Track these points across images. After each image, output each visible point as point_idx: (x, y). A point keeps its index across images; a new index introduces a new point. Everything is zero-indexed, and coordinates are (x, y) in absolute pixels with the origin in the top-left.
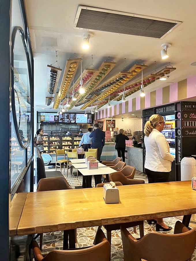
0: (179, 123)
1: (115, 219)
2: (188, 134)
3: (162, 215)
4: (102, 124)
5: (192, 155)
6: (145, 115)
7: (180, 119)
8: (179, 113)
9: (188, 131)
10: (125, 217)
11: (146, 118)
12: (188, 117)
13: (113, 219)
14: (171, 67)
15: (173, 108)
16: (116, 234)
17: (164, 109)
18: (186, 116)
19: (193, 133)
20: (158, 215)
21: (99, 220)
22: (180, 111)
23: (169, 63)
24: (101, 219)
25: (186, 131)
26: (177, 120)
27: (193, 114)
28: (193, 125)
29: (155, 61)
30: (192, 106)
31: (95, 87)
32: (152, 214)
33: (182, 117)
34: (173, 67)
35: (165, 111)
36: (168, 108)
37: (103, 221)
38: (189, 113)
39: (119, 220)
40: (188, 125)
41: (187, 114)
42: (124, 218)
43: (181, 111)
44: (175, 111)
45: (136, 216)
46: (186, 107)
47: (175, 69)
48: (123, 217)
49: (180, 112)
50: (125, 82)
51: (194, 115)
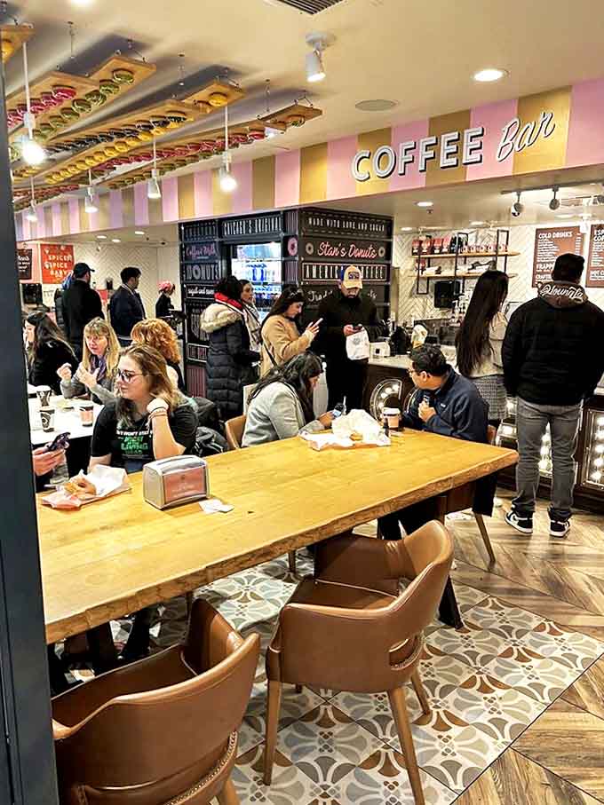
0: (293, 267)
1: (239, 560)
2: (315, 298)
3: (344, 524)
4: (28, 259)
6: (185, 238)
7: (297, 258)
8: (292, 241)
9: (313, 292)
10: (263, 548)
11: (190, 249)
12: (315, 254)
13: (235, 558)
14: (309, 106)
15: (276, 225)
16: (248, 593)
17: (247, 224)
18: (310, 248)
20: (335, 526)
21: (200, 571)
22: (297, 233)
23: (305, 91)
24: (203, 567)
25: (309, 293)
26: (287, 259)
27: (327, 245)
28: (326, 276)
29: (268, 80)
30: (325, 223)
31: (50, 138)
32: (323, 527)
33: (302, 251)
34: (315, 107)
35: (250, 231)
36: (259, 223)
37: (210, 571)
38: (316, 240)
39: (249, 560)
40: (314, 276)
41: (313, 243)
42: (262, 552)
43: (300, 233)
44: (282, 234)
45: (289, 538)
46: (310, 222)
47: (319, 112)
48: (259, 550)
49: (295, 236)
50: (162, 133)
51: (328, 248)
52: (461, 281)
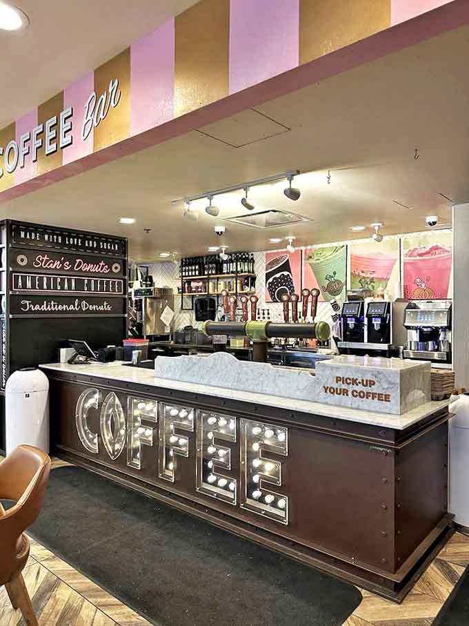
2: (30, 308)
5: (40, 366)
9: (28, 302)
12: (29, 265)
18: (22, 260)
19: (44, 308)
22: (5, 245)
25: (22, 303)
27: (46, 258)
28: (45, 287)
30: (42, 237)
38: (32, 252)
40: (29, 286)
41: (25, 255)
43: (8, 245)
51: (47, 261)
52: (216, 299)
